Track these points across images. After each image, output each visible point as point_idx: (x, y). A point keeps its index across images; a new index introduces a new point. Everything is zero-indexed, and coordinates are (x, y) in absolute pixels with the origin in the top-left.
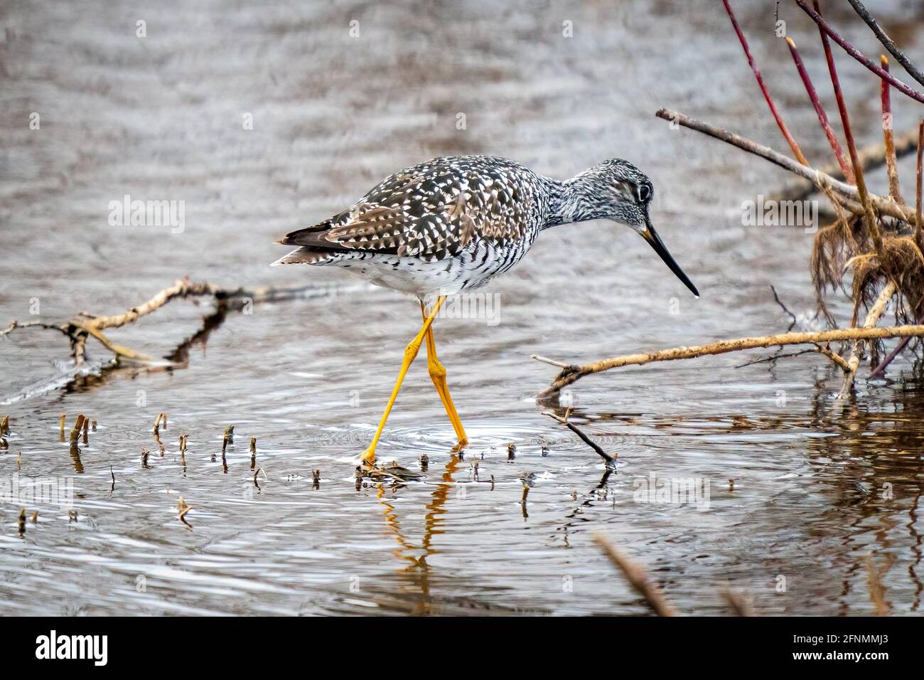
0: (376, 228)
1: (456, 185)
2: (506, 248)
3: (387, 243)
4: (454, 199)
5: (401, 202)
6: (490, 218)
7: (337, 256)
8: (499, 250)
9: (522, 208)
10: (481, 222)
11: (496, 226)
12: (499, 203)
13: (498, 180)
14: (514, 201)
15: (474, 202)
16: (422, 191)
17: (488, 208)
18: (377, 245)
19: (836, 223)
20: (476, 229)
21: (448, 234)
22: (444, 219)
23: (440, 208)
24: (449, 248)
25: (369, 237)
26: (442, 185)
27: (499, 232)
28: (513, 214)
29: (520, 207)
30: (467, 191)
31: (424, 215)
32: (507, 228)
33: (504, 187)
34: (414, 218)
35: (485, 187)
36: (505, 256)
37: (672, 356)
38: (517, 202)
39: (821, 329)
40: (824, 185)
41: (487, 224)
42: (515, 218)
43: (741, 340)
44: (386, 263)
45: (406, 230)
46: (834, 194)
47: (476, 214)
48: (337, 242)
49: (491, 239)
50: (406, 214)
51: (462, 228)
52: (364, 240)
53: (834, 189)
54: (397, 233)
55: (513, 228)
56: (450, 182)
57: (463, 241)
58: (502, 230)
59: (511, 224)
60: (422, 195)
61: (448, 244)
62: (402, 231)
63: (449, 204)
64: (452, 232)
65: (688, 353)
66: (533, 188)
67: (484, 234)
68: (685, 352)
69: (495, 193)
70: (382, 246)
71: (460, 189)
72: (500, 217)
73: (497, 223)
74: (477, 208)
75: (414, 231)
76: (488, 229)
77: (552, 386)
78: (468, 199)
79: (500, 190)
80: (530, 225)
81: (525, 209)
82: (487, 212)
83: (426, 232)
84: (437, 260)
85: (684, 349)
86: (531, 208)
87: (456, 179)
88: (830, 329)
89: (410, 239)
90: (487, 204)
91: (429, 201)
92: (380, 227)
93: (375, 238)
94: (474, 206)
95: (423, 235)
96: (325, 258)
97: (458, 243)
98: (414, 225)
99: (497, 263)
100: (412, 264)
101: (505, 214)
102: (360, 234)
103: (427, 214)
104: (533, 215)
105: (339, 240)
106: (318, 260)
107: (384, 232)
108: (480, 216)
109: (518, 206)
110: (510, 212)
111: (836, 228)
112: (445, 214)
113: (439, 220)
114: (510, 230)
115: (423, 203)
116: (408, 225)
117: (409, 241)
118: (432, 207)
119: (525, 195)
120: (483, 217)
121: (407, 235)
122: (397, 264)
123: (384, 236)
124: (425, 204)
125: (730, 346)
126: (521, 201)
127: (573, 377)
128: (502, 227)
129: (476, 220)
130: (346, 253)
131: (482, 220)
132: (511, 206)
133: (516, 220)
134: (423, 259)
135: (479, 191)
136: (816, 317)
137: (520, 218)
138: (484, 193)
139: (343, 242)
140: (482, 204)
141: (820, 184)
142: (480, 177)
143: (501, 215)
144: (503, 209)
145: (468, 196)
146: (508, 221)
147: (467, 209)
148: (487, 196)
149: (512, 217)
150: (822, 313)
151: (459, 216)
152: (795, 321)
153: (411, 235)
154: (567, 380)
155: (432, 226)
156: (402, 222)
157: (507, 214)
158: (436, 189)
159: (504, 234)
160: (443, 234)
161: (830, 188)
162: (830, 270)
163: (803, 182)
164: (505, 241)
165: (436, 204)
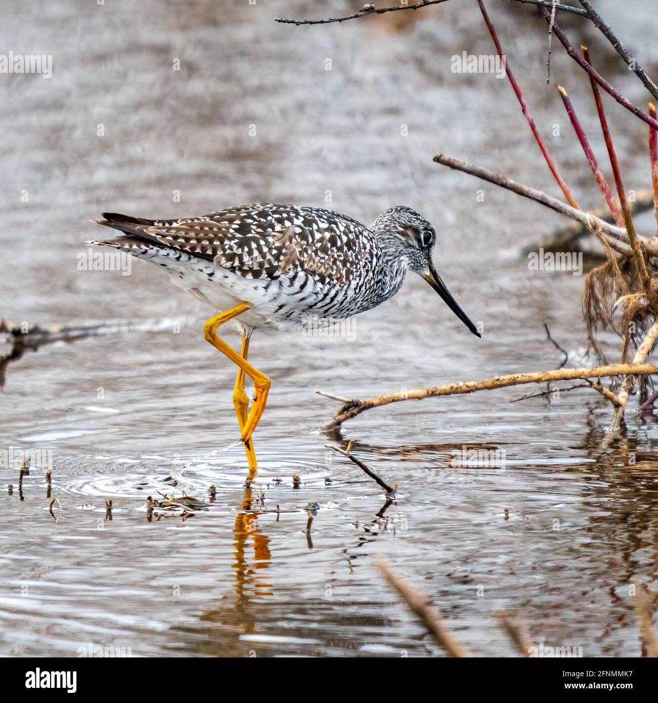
0: (196, 234)
1: (290, 220)
2: (328, 286)
3: (204, 248)
4: (283, 229)
5: (231, 221)
6: (316, 254)
7: (152, 248)
8: (320, 285)
9: (354, 256)
10: (305, 255)
11: (321, 263)
12: (329, 245)
13: (334, 226)
14: (345, 248)
15: (303, 236)
16: (256, 217)
17: (317, 246)
18: (193, 248)
19: (607, 264)
20: (299, 260)
21: (269, 257)
22: (267, 244)
23: (267, 233)
24: (266, 269)
25: (187, 240)
26: (276, 216)
27: (323, 270)
28: (342, 258)
29: (352, 255)
30: (299, 226)
31: (250, 235)
32: (332, 269)
33: (338, 232)
34: (238, 235)
35: (318, 227)
36: (325, 292)
37: (449, 391)
38: (349, 250)
39: (593, 365)
40: (595, 227)
41: (311, 258)
42: (344, 263)
43: (516, 376)
44: (201, 271)
45: (226, 242)
46: (604, 236)
47: (302, 247)
48: (154, 235)
49: (313, 273)
50: (231, 231)
51: (285, 255)
52: (182, 240)
53: (604, 231)
54: (217, 243)
55: (338, 270)
56: (285, 215)
57: (283, 266)
58: (327, 269)
59: (337, 266)
60: (255, 220)
61: (267, 266)
62: (222, 242)
63: (278, 232)
64: (272, 256)
65: (464, 388)
66: (371, 246)
67: (306, 266)
68: (461, 387)
69: (327, 235)
70: (198, 250)
71: (292, 223)
72: (327, 257)
73: (323, 261)
74: (305, 242)
75: (234, 245)
76: (311, 263)
77: (335, 419)
78: (298, 232)
79: (333, 234)
80: (358, 274)
81: (357, 258)
82: (314, 248)
83: (246, 249)
84: (252, 278)
85: (461, 384)
86: (364, 260)
87: (292, 215)
88: (600, 365)
89: (228, 252)
90: (317, 243)
91: (258, 226)
92: (202, 235)
93: (193, 242)
94: (302, 239)
95: (243, 251)
96: (139, 246)
97: (277, 268)
98: (236, 241)
99: (314, 297)
100: (226, 277)
101: (333, 256)
102: (179, 234)
103: (253, 235)
104: (364, 267)
105: (157, 234)
106: (131, 246)
107: (203, 239)
108: (306, 250)
109: (349, 253)
110: (339, 256)
111: (606, 269)
112: (270, 239)
113: (262, 242)
114: (335, 272)
115: (252, 226)
116: (230, 239)
117: (227, 253)
118: (260, 230)
119: (360, 248)
120: (310, 252)
121: (227, 247)
122: (211, 275)
123: (203, 242)
124: (254, 227)
125: (505, 382)
126: (354, 251)
127: (355, 411)
128: (327, 266)
129: (301, 253)
130: (162, 248)
131: (307, 254)
132: (342, 251)
133: (344, 265)
134: (239, 273)
135: (311, 229)
136: (587, 353)
137: (348, 265)
138: (315, 232)
139: (160, 237)
140: (310, 240)
141: (590, 226)
142: (316, 218)
143: (329, 255)
144: (332, 251)
145: (298, 230)
146: (334, 263)
147: (294, 241)
148: (318, 236)
149: (340, 261)
150: (592, 350)
151: (284, 244)
152: (567, 357)
153: (231, 248)
154: (348, 414)
155: (254, 245)
156: (225, 236)
157: (336, 256)
158: (269, 218)
159: (328, 273)
160: (263, 255)
161: (600, 230)
162: (600, 308)
163: (574, 224)
164: (328, 280)
165: (264, 229)
